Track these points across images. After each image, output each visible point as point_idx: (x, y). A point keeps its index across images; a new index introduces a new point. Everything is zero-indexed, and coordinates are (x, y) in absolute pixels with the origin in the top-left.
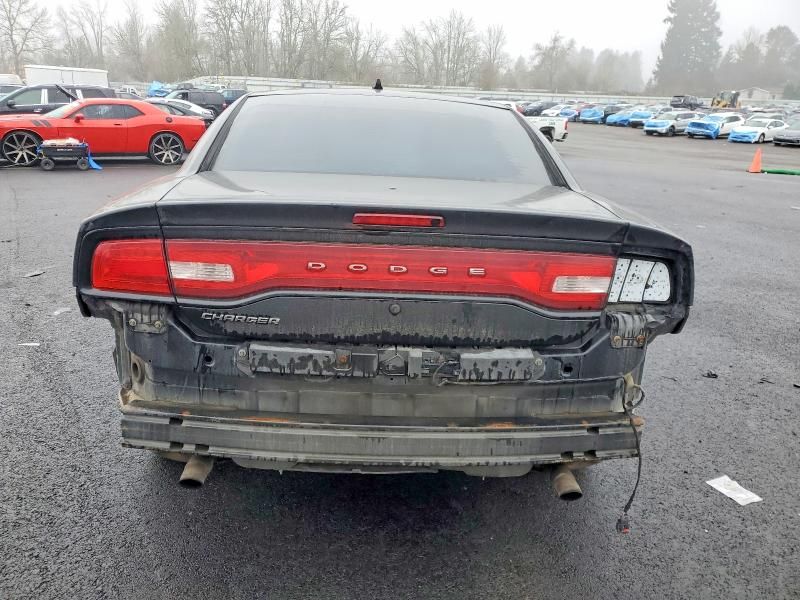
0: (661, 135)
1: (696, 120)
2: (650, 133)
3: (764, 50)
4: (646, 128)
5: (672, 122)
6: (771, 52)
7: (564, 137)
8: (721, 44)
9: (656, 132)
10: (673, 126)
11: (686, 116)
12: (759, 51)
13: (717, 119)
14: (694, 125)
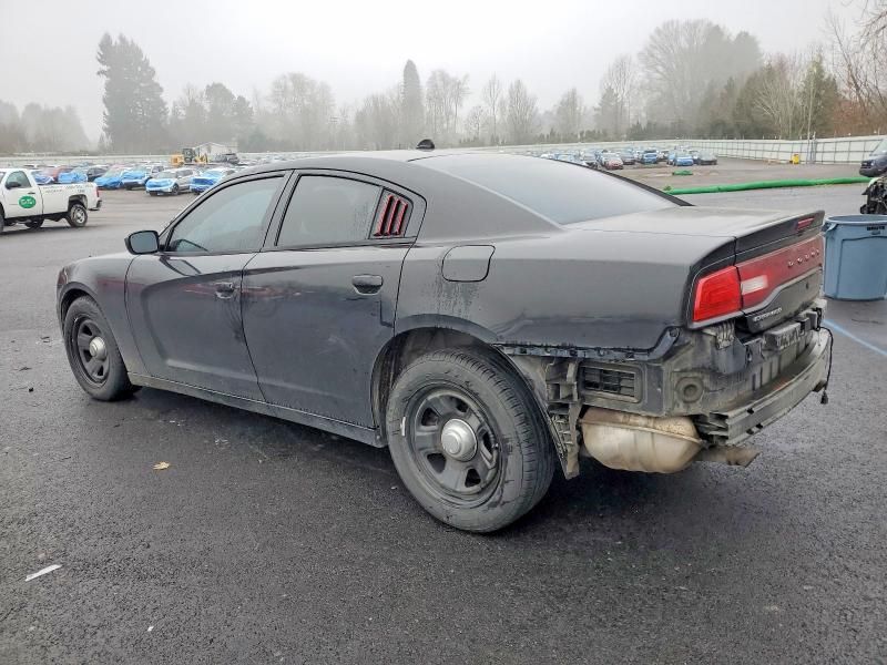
0: (166, 194)
1: (195, 176)
2: (154, 194)
3: (207, 107)
4: (148, 189)
5: (174, 181)
6: (213, 108)
7: (98, 205)
8: (165, 99)
9: (160, 191)
10: (176, 184)
11: (186, 173)
12: (202, 108)
13: (216, 174)
14: (197, 181)
